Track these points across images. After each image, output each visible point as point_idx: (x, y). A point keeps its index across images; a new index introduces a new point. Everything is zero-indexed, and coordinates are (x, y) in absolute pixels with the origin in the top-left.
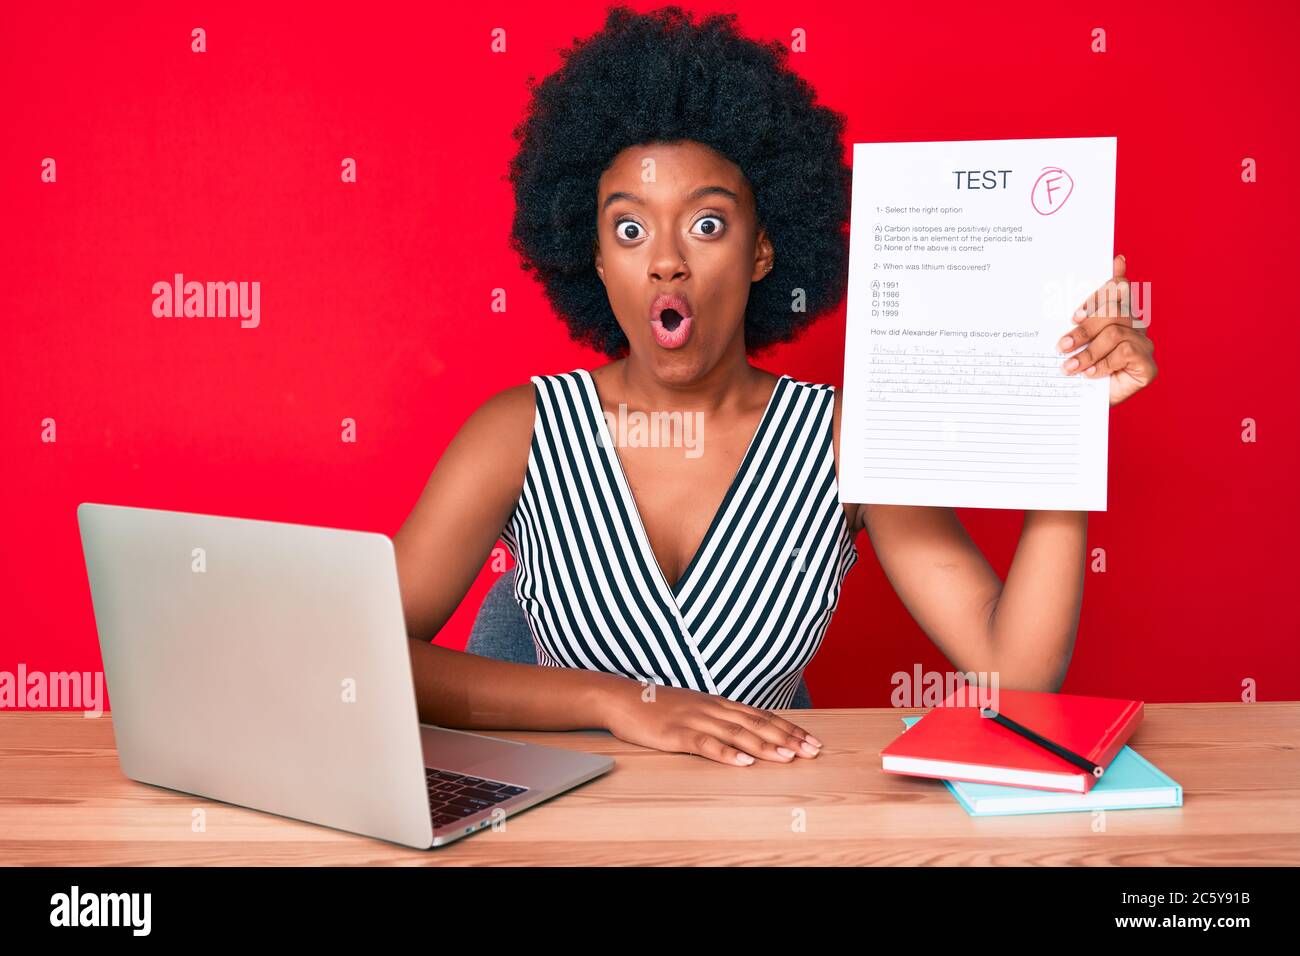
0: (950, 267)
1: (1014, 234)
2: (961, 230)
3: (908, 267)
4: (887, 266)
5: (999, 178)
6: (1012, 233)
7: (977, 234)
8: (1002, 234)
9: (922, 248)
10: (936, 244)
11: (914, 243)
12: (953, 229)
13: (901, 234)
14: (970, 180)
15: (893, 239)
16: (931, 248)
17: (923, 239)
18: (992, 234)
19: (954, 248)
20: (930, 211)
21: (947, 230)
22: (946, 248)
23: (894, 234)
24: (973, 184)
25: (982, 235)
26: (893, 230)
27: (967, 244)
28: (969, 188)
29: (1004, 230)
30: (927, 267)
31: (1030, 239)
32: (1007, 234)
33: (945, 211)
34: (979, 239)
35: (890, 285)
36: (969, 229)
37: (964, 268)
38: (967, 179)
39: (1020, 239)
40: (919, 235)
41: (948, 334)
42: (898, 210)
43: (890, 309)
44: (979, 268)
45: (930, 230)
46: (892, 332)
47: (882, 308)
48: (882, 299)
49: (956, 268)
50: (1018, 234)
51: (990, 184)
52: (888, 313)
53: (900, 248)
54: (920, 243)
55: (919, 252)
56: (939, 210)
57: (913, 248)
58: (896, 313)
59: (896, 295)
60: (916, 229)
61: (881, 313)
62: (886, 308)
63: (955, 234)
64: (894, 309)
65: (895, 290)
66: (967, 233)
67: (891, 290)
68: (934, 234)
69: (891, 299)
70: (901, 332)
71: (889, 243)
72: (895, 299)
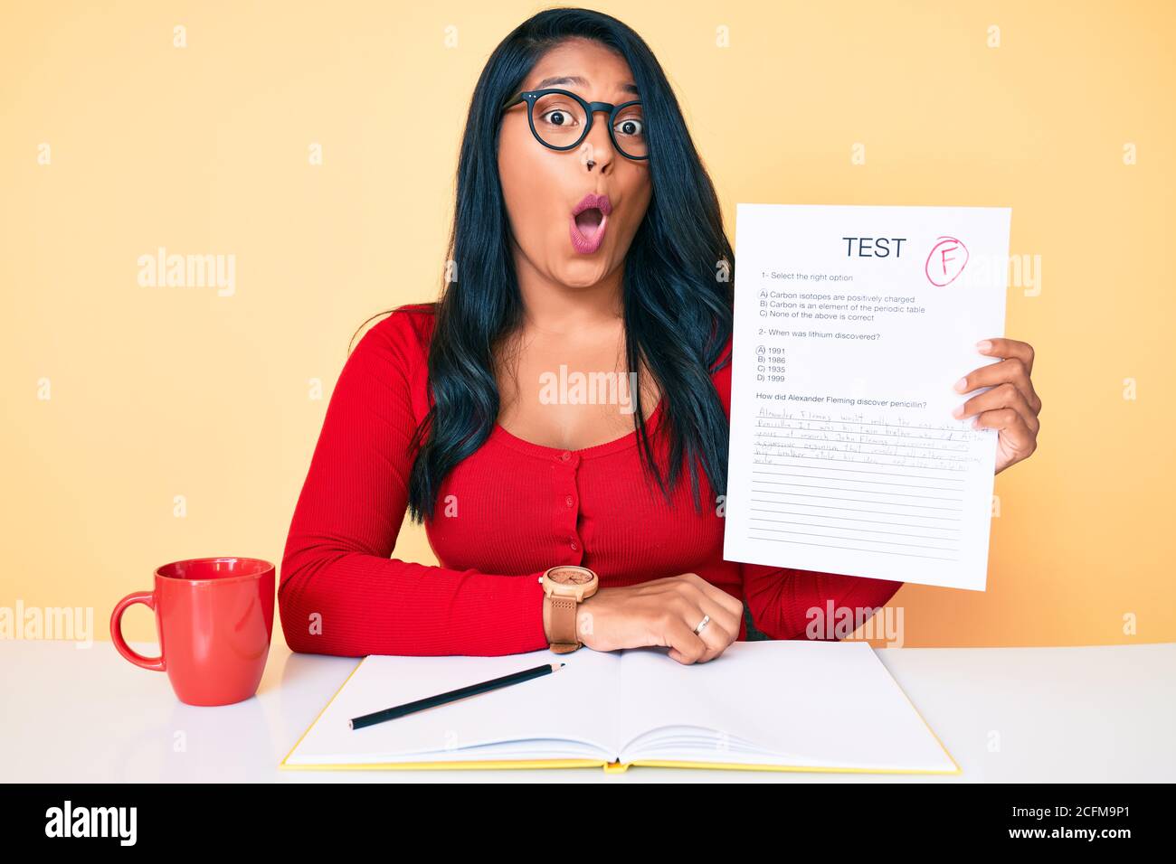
0: (838, 336)
1: (906, 305)
2: (850, 298)
3: (794, 334)
4: (773, 332)
5: (893, 246)
6: (904, 304)
7: (867, 304)
8: (893, 305)
9: (810, 316)
10: (824, 311)
11: (801, 310)
12: (842, 298)
13: (788, 301)
14: (861, 247)
15: (779, 305)
16: (819, 316)
17: (810, 307)
18: (883, 304)
19: (843, 317)
20: (818, 278)
21: (836, 298)
22: (835, 317)
23: (781, 300)
24: (864, 251)
25: (873, 304)
26: (779, 296)
27: (859, 312)
28: (860, 255)
29: (896, 300)
30: (814, 334)
31: (923, 310)
32: (899, 304)
33: (835, 278)
34: (869, 308)
35: (776, 350)
36: (859, 299)
37: (853, 337)
38: (859, 245)
39: (913, 310)
40: (807, 302)
41: (834, 401)
42: (784, 276)
43: (776, 374)
44: (868, 337)
45: (818, 297)
46: (778, 397)
47: (767, 373)
48: (767, 364)
49: (844, 336)
50: (911, 305)
51: (883, 252)
52: (775, 378)
53: (786, 315)
54: (808, 311)
55: (806, 319)
56: (828, 278)
57: (800, 315)
58: (782, 379)
59: (781, 360)
60: (804, 297)
61: (767, 378)
62: (771, 374)
63: (844, 303)
64: (780, 374)
65: (781, 356)
66: (857, 302)
67: (776, 355)
68: (822, 302)
69: (776, 365)
70: (787, 397)
71: (774, 309)
72: (781, 365)
